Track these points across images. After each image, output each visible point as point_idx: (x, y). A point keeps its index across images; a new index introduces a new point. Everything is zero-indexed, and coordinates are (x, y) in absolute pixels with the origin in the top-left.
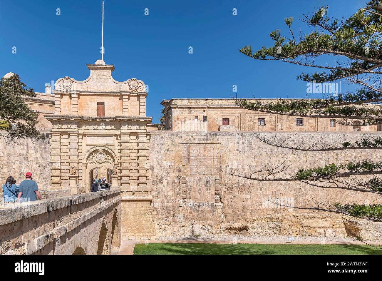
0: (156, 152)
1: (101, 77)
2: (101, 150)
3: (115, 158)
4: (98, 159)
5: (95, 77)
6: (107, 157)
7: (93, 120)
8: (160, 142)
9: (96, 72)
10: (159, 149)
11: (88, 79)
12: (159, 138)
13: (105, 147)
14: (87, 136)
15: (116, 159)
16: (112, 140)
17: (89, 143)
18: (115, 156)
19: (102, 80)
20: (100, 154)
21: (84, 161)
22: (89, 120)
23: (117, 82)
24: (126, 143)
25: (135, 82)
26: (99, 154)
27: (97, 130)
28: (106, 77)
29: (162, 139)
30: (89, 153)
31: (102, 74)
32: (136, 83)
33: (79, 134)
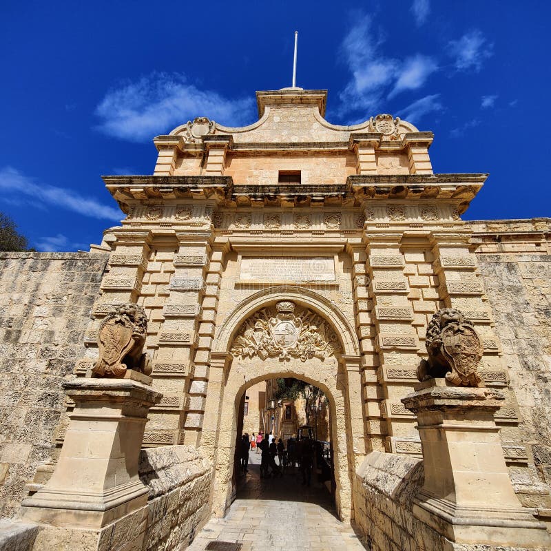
0: (503, 320)
1: (291, 119)
2: (288, 304)
3: (346, 338)
4: (276, 338)
5: (277, 119)
6: (308, 333)
7: (269, 195)
8: (506, 283)
9: (280, 111)
10: (510, 309)
11: (256, 124)
12: (497, 268)
13: (303, 293)
14: (239, 257)
15: (350, 341)
16: (328, 270)
17: (246, 278)
18: (343, 327)
19: (294, 125)
20: (283, 319)
21: (221, 346)
22: (255, 197)
23: (337, 127)
24: (390, 272)
25: (391, 123)
26: (280, 321)
27: (279, 235)
28: (304, 119)
29: (510, 271)
30: (241, 315)
31: (296, 113)
32: (393, 126)
33: (213, 247)
